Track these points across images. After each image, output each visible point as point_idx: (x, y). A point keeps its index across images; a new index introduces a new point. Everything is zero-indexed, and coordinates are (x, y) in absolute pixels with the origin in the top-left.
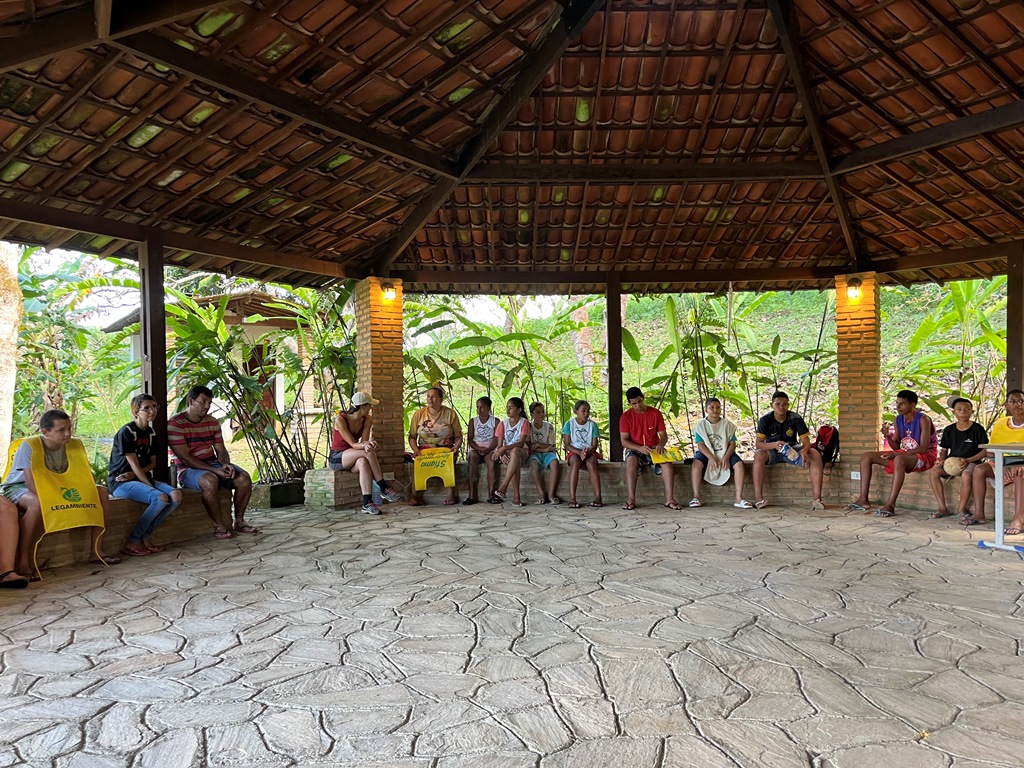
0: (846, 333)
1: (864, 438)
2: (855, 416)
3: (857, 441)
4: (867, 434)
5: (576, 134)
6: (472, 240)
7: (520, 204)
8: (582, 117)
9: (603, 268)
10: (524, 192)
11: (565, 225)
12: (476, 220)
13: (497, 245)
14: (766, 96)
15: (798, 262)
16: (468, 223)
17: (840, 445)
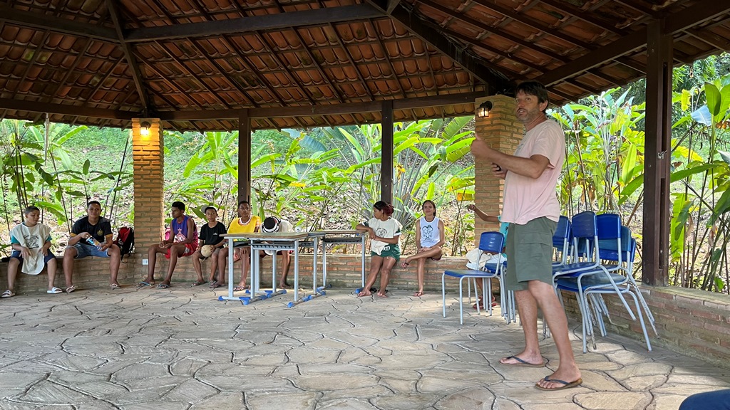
0: (140, 160)
1: (151, 235)
2: (145, 219)
3: (147, 237)
4: (153, 232)
15: (103, 104)
17: (135, 241)
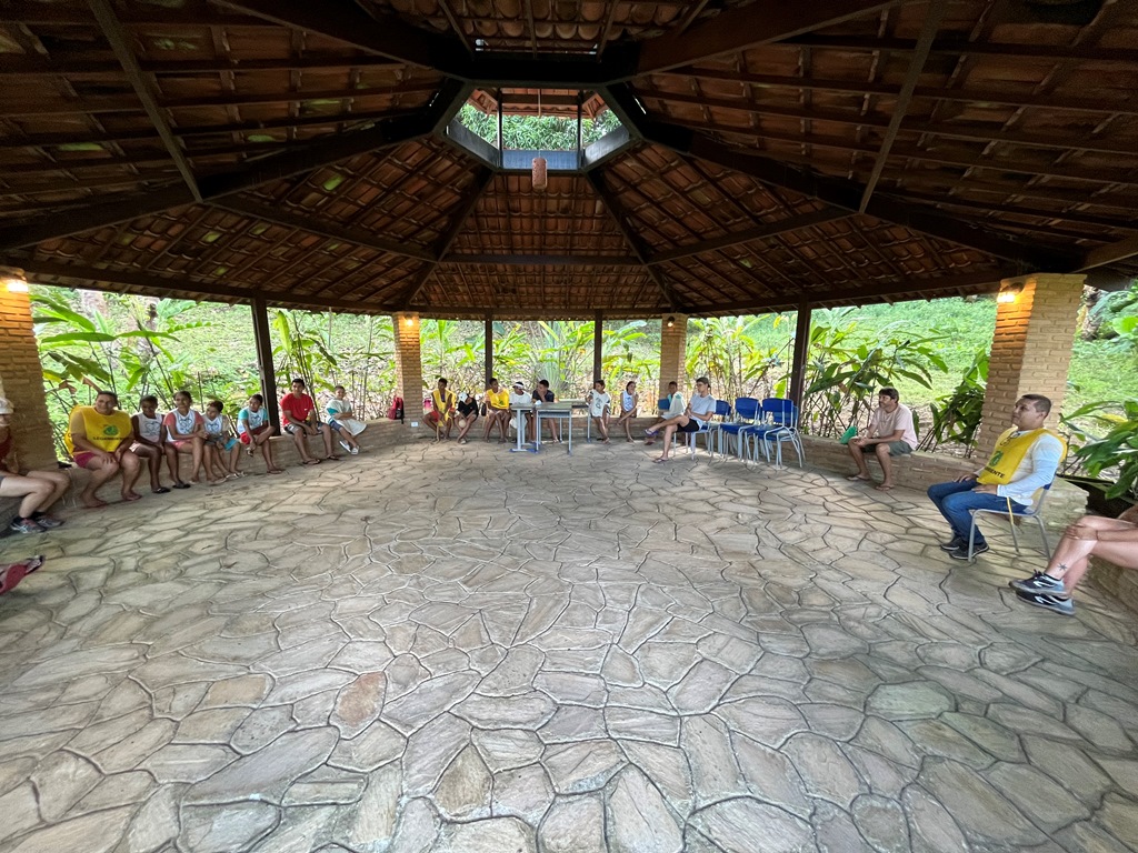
1: (416, 404)
2: (411, 392)
4: (418, 401)
5: (314, 195)
6: (131, 243)
7: (218, 228)
8: (330, 186)
9: (244, 286)
10: (231, 220)
11: (243, 251)
12: (158, 230)
13: (158, 252)
14: (435, 214)
15: (372, 299)
16: (144, 229)
17: (405, 408)
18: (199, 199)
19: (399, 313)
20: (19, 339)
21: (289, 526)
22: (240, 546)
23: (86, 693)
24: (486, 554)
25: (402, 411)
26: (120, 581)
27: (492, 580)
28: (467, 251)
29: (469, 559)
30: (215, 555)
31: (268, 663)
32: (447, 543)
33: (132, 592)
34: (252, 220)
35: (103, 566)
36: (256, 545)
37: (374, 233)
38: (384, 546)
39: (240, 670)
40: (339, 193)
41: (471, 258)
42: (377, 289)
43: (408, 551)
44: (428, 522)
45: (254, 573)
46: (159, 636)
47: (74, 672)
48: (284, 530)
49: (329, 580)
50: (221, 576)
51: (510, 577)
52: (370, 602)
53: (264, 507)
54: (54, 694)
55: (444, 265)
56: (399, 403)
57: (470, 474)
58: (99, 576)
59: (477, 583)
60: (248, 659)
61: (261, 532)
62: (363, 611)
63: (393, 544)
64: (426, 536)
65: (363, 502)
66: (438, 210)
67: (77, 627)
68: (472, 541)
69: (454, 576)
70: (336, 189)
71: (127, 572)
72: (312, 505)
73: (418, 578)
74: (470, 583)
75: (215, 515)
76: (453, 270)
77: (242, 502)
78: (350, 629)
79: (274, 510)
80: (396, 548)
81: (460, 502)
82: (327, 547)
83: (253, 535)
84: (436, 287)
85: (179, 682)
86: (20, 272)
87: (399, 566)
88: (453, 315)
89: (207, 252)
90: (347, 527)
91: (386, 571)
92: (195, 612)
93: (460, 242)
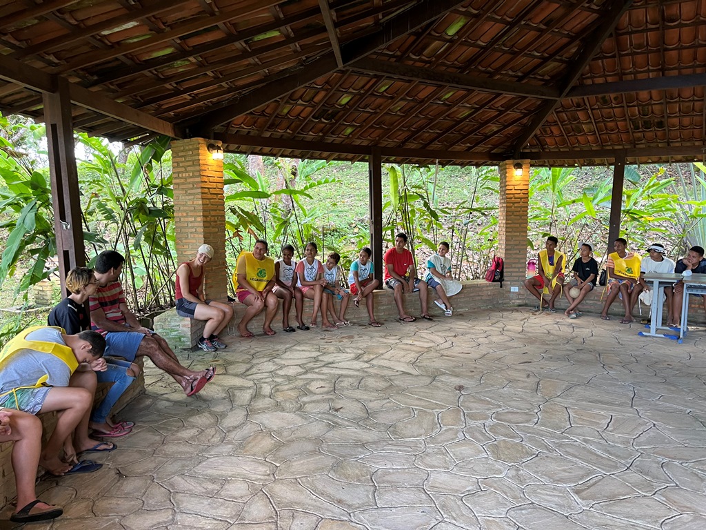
1: (519, 266)
3: (515, 268)
4: (521, 264)
5: (436, 43)
6: (288, 113)
7: (351, 90)
8: (451, 32)
9: (365, 143)
10: (363, 80)
11: (368, 110)
12: (307, 98)
13: (305, 118)
14: (565, 40)
15: (480, 148)
16: (298, 99)
17: (505, 270)
18: (341, 66)
19: (507, 161)
20: (215, 197)
21: (386, 381)
22: (345, 392)
23: (236, 494)
24: (606, 462)
25: (502, 273)
26: (260, 404)
27: (614, 499)
28: (600, 80)
29: (581, 463)
30: (326, 397)
31: (367, 516)
32: (552, 436)
33: (268, 415)
34: (379, 78)
35: (249, 388)
36: (358, 394)
37: (492, 75)
38: (479, 423)
39: (343, 515)
40: (460, 38)
41: (606, 87)
42: (487, 137)
43: (506, 435)
44: (529, 407)
45: (356, 421)
46: (284, 460)
47: (230, 473)
48: (382, 384)
49: (422, 446)
50: (330, 417)
51: (641, 501)
52: (463, 483)
53: (366, 358)
54: (217, 487)
55: (567, 101)
56: (499, 264)
57: (582, 356)
58: (247, 395)
59: (592, 497)
60: (350, 506)
61: (363, 382)
62: (457, 491)
63: (489, 422)
64: (527, 421)
65: (457, 370)
66: (568, 36)
67: (232, 435)
68: (585, 441)
69: (561, 480)
70: (457, 33)
71: (265, 396)
72: (408, 363)
73: (518, 470)
74: (584, 494)
75: (327, 359)
76: (578, 106)
77: (348, 350)
78: (443, 506)
79: (374, 362)
80: (492, 428)
81: (569, 389)
82: (420, 411)
83: (356, 384)
84: (553, 128)
85: (296, 507)
86: (220, 144)
87: (495, 449)
88: (571, 161)
89: (340, 114)
90: (440, 394)
91: (480, 452)
92: (309, 447)
93: (591, 71)
